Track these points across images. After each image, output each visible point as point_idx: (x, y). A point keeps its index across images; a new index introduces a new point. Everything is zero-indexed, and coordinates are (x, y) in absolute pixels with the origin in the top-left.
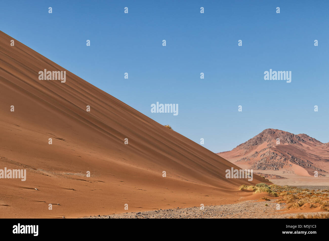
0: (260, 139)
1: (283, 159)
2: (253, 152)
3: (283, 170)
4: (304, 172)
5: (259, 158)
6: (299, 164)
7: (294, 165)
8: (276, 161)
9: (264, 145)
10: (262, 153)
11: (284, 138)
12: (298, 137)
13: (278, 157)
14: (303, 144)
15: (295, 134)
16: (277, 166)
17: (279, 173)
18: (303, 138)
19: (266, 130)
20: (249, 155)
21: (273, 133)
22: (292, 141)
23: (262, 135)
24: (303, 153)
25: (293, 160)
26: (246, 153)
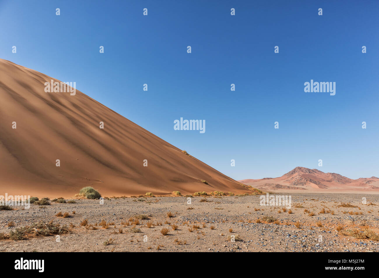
0: (294, 171)
1: (306, 180)
2: (291, 178)
3: (306, 185)
4: (316, 186)
5: (294, 180)
6: (314, 183)
7: (311, 183)
8: (302, 181)
9: (296, 174)
10: (295, 178)
11: (305, 171)
12: (313, 170)
13: (303, 180)
14: (315, 174)
15: (311, 169)
16: (303, 184)
17: (304, 187)
18: (315, 171)
19: (297, 167)
20: (289, 179)
21: (300, 168)
22: (310, 172)
23: (295, 170)
24: (315, 178)
25: (311, 181)
26: (288, 178)
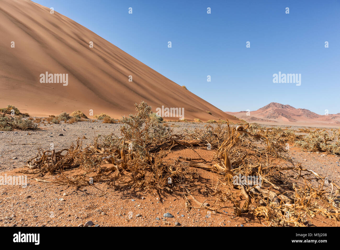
0: (269, 106)
1: (278, 114)
2: (265, 111)
3: (278, 119)
4: (286, 120)
5: (267, 114)
6: (285, 117)
7: (283, 117)
8: (275, 115)
9: (271, 108)
10: (269, 112)
11: (279, 106)
12: (285, 106)
13: (276, 114)
14: (287, 109)
15: (284, 105)
16: (275, 117)
17: (276, 120)
18: (287, 106)
19: (272, 103)
20: (264, 113)
21: (274, 104)
22: (282, 108)
23: (269, 105)
24: (287, 112)
25: (282, 115)
26: (263, 111)
